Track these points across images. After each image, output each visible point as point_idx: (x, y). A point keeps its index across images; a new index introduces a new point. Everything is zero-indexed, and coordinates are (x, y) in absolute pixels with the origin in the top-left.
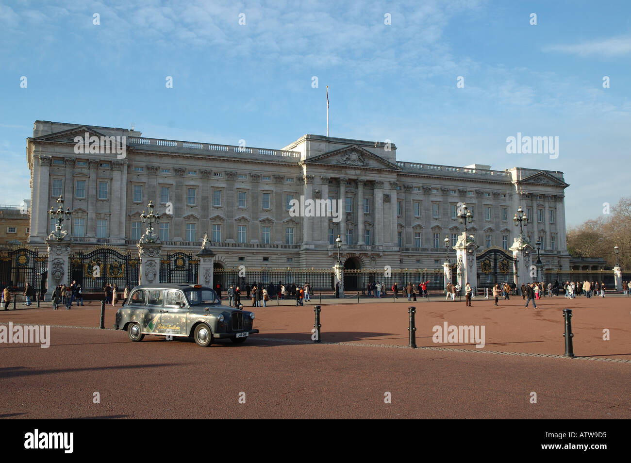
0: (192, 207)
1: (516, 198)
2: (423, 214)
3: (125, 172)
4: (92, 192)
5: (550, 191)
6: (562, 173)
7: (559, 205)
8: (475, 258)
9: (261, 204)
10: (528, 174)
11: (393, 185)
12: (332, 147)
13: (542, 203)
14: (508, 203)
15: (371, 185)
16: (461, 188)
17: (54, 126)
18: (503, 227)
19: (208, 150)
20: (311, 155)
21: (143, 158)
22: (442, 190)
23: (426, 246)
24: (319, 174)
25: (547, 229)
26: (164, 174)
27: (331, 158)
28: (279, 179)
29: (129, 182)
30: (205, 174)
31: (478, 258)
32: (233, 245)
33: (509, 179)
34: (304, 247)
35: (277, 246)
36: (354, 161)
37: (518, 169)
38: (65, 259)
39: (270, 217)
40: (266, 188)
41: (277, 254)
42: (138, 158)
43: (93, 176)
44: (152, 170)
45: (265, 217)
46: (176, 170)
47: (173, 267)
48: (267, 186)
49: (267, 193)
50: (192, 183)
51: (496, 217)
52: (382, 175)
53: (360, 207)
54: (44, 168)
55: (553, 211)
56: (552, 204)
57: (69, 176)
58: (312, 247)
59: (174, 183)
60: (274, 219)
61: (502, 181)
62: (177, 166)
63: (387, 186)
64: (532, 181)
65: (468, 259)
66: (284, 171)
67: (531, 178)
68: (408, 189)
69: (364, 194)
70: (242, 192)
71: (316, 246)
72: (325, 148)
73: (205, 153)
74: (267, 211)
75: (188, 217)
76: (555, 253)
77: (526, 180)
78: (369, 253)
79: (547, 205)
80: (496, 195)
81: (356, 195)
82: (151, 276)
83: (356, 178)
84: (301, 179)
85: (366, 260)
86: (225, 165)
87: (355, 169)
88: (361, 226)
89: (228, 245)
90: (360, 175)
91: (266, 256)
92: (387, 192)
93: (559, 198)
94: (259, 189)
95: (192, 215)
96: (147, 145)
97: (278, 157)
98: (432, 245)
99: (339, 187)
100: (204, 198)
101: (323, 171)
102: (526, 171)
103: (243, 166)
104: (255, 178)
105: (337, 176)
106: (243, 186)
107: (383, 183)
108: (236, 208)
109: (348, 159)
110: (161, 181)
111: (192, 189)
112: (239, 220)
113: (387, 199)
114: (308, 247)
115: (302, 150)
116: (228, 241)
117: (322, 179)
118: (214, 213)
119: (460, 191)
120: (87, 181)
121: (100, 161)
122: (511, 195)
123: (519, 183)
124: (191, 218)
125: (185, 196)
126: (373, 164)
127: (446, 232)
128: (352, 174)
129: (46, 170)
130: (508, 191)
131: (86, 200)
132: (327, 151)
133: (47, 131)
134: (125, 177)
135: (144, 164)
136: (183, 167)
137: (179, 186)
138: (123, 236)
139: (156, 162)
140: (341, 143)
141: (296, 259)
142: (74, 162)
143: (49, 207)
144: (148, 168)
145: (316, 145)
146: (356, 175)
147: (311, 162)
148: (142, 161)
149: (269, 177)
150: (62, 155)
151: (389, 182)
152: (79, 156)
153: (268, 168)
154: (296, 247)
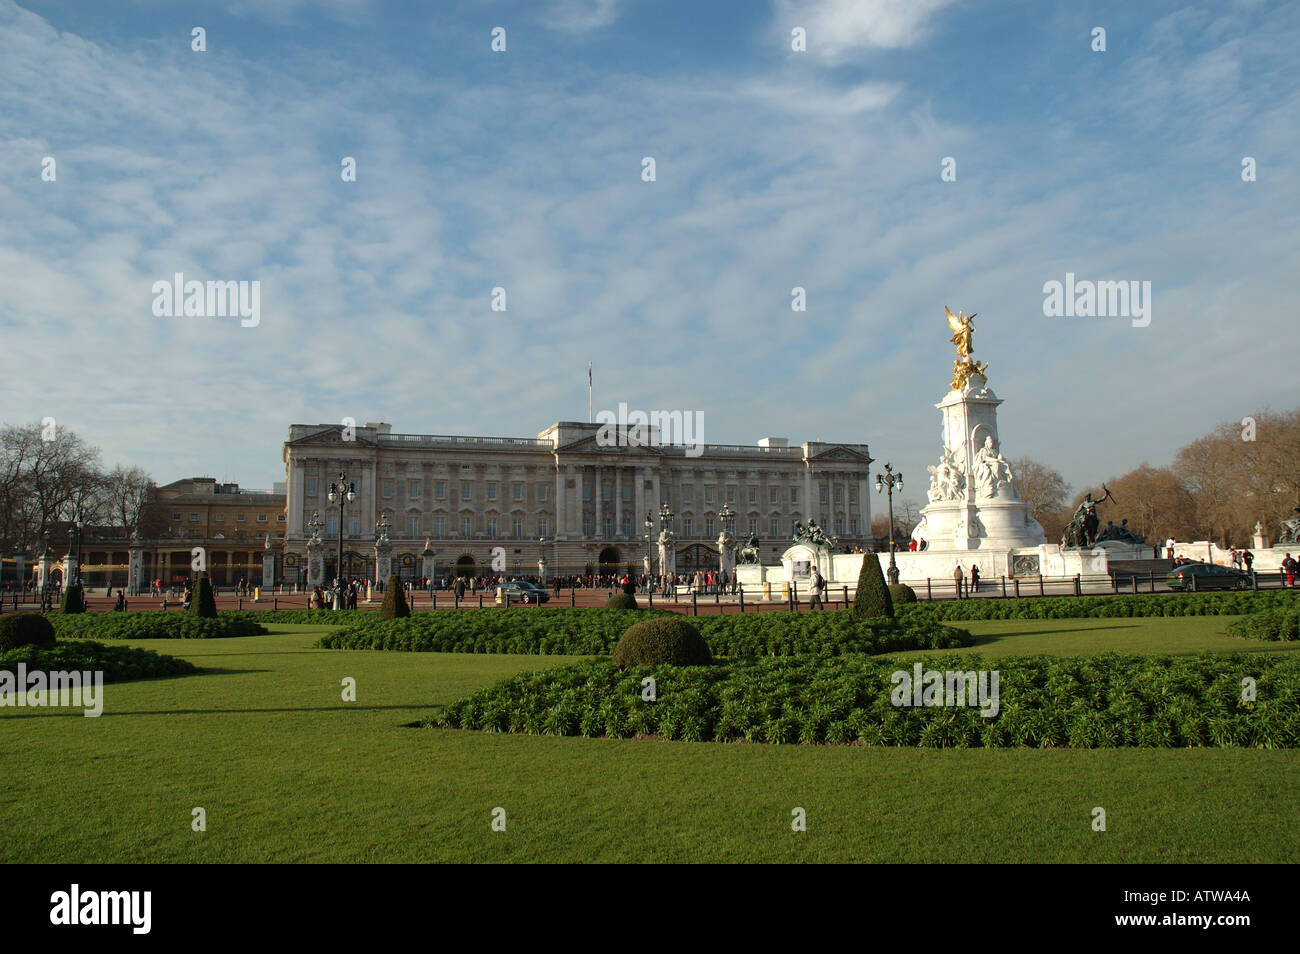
0: (441, 501)
1: (807, 476)
2: (694, 499)
3: (374, 469)
5: (851, 467)
6: (867, 446)
7: (862, 483)
8: (674, 552)
9: (511, 495)
10: (822, 449)
11: (656, 471)
13: (840, 481)
14: (798, 483)
15: (630, 471)
16: (740, 469)
17: (308, 429)
18: (792, 510)
19: (456, 443)
20: (566, 443)
21: (392, 454)
23: (697, 534)
24: (572, 463)
25: (847, 511)
26: (412, 469)
28: (531, 469)
29: (379, 479)
30: (454, 468)
31: (677, 553)
32: (483, 538)
33: (799, 456)
34: (557, 538)
35: (529, 538)
37: (809, 444)
38: (321, 559)
39: (521, 509)
40: (517, 478)
41: (528, 546)
42: (388, 454)
44: (401, 466)
45: (516, 509)
46: (425, 465)
47: (402, 564)
48: (518, 476)
49: (518, 484)
50: (440, 477)
51: (784, 500)
52: (642, 461)
53: (618, 495)
54: (299, 469)
55: (854, 493)
56: (854, 482)
57: (321, 475)
58: (565, 538)
59: (423, 478)
60: (525, 510)
61: (792, 459)
62: (425, 461)
63: (648, 471)
64: (827, 457)
65: (666, 554)
66: (537, 460)
67: (824, 454)
68: (676, 473)
69: (622, 479)
70: (491, 483)
71: (569, 537)
72: (579, 435)
73: (453, 446)
74: (518, 502)
75: (437, 511)
76: (854, 537)
77: (817, 457)
78: (627, 543)
79: (846, 483)
80: (784, 475)
81: (613, 482)
82: (384, 571)
83: (612, 464)
84: (554, 468)
85: (624, 552)
86: (474, 457)
88: (619, 516)
89: (477, 538)
90: (617, 462)
91: (518, 548)
92: (649, 478)
93: (862, 475)
94: (511, 480)
95: (440, 509)
96: (396, 441)
97: (530, 446)
98: (705, 532)
99: (595, 474)
100: (452, 491)
101: (577, 459)
102: (819, 446)
103: (493, 458)
104: (506, 469)
105: (592, 464)
106: (493, 478)
107: (643, 469)
108: (486, 500)
110: (409, 476)
111: (440, 483)
112: (489, 512)
113: (648, 485)
114: (560, 538)
115: (552, 437)
116: (478, 534)
117: (576, 468)
118: (463, 507)
119: (740, 472)
122: (803, 474)
123: (809, 459)
124: (440, 512)
125: (433, 490)
128: (608, 461)
129: (301, 471)
130: (799, 470)
132: (580, 438)
133: (302, 434)
134: (374, 474)
135: (393, 460)
136: (432, 462)
137: (427, 481)
138: (374, 532)
139: (404, 458)
142: (325, 463)
143: (304, 505)
144: (397, 464)
145: (568, 432)
146: (613, 461)
147: (563, 450)
148: (390, 458)
149: (520, 467)
150: (314, 457)
151: (651, 467)
152: (331, 457)
153: (519, 459)
154: (550, 539)
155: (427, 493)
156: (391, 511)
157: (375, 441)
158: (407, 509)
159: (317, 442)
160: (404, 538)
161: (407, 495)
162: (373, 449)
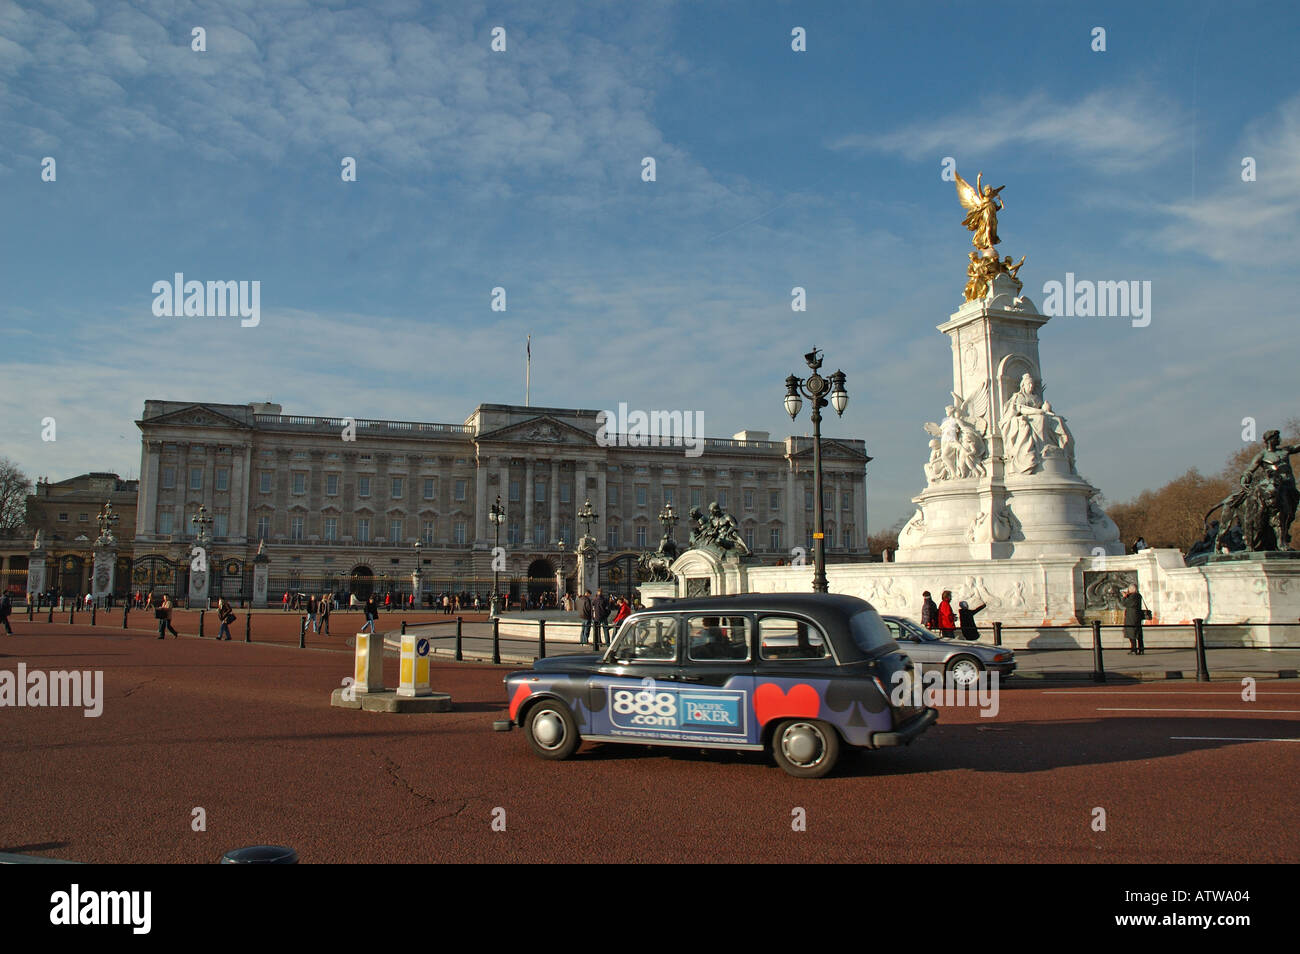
0: (332, 497)
1: (790, 476)
2: (650, 501)
3: (249, 456)
4: (209, 482)
5: (842, 467)
6: (863, 442)
7: (857, 486)
8: (596, 565)
9: (421, 492)
10: (808, 444)
11: (601, 466)
12: (516, 419)
13: (830, 483)
14: (781, 485)
15: (571, 466)
16: (707, 467)
17: (165, 406)
18: (771, 517)
20: (489, 429)
21: (271, 440)
22: (678, 470)
24: (496, 454)
25: (838, 520)
26: (298, 457)
27: (513, 433)
28: (446, 461)
29: (254, 469)
30: (350, 457)
31: (600, 566)
32: (384, 544)
33: (781, 452)
34: (475, 546)
35: (441, 546)
36: (545, 436)
37: (793, 438)
39: (432, 509)
40: (429, 472)
41: (441, 555)
42: (267, 440)
43: (210, 463)
44: (284, 454)
45: (426, 509)
46: (313, 453)
47: (225, 574)
48: (429, 470)
49: (430, 479)
50: (333, 468)
51: (761, 504)
52: (585, 453)
53: (553, 495)
54: (153, 455)
55: (848, 494)
56: (847, 485)
57: (182, 463)
59: (310, 469)
60: (438, 512)
61: (774, 455)
62: (315, 448)
63: (592, 466)
64: (813, 454)
66: (454, 451)
67: (811, 450)
68: (628, 469)
69: (559, 476)
70: (397, 477)
72: (505, 420)
74: (429, 501)
75: (327, 510)
76: (847, 551)
77: (802, 454)
79: (839, 486)
81: (548, 479)
83: (548, 457)
84: (474, 461)
86: (375, 445)
87: (546, 446)
88: (554, 520)
89: (376, 544)
90: (554, 454)
91: (428, 558)
92: (592, 475)
93: (860, 477)
94: (421, 474)
95: (331, 508)
96: (278, 424)
97: (446, 433)
99: (525, 469)
100: (348, 487)
101: (502, 449)
102: (806, 441)
103: (398, 446)
104: (415, 461)
105: (522, 456)
106: (398, 471)
107: (586, 464)
108: (388, 498)
109: (536, 434)
110: (293, 466)
111: (333, 475)
112: (393, 513)
113: (592, 483)
114: (479, 546)
115: (474, 423)
116: (378, 539)
117: (501, 460)
118: (360, 505)
119: (706, 471)
120: (203, 469)
121: (219, 445)
122: (785, 474)
123: (795, 457)
124: (331, 512)
125: (324, 484)
126: (573, 439)
127: (685, 526)
128: (542, 452)
129: (155, 458)
130: (780, 469)
131: (202, 491)
132: (508, 425)
133: (157, 412)
134: (248, 463)
135: (273, 447)
136: (322, 449)
137: (317, 472)
138: (245, 534)
139: (288, 444)
140: (529, 413)
142: (187, 447)
143: (158, 500)
144: (278, 451)
145: (493, 417)
146: (547, 454)
147: (485, 439)
148: (270, 443)
149: (433, 458)
150: (173, 440)
151: (596, 461)
152: (193, 441)
153: (430, 448)
154: (467, 547)
155: (316, 488)
156: (268, 508)
157: (251, 422)
158: (290, 507)
159: (177, 423)
160: (283, 542)
161: (290, 490)
162: (247, 432)
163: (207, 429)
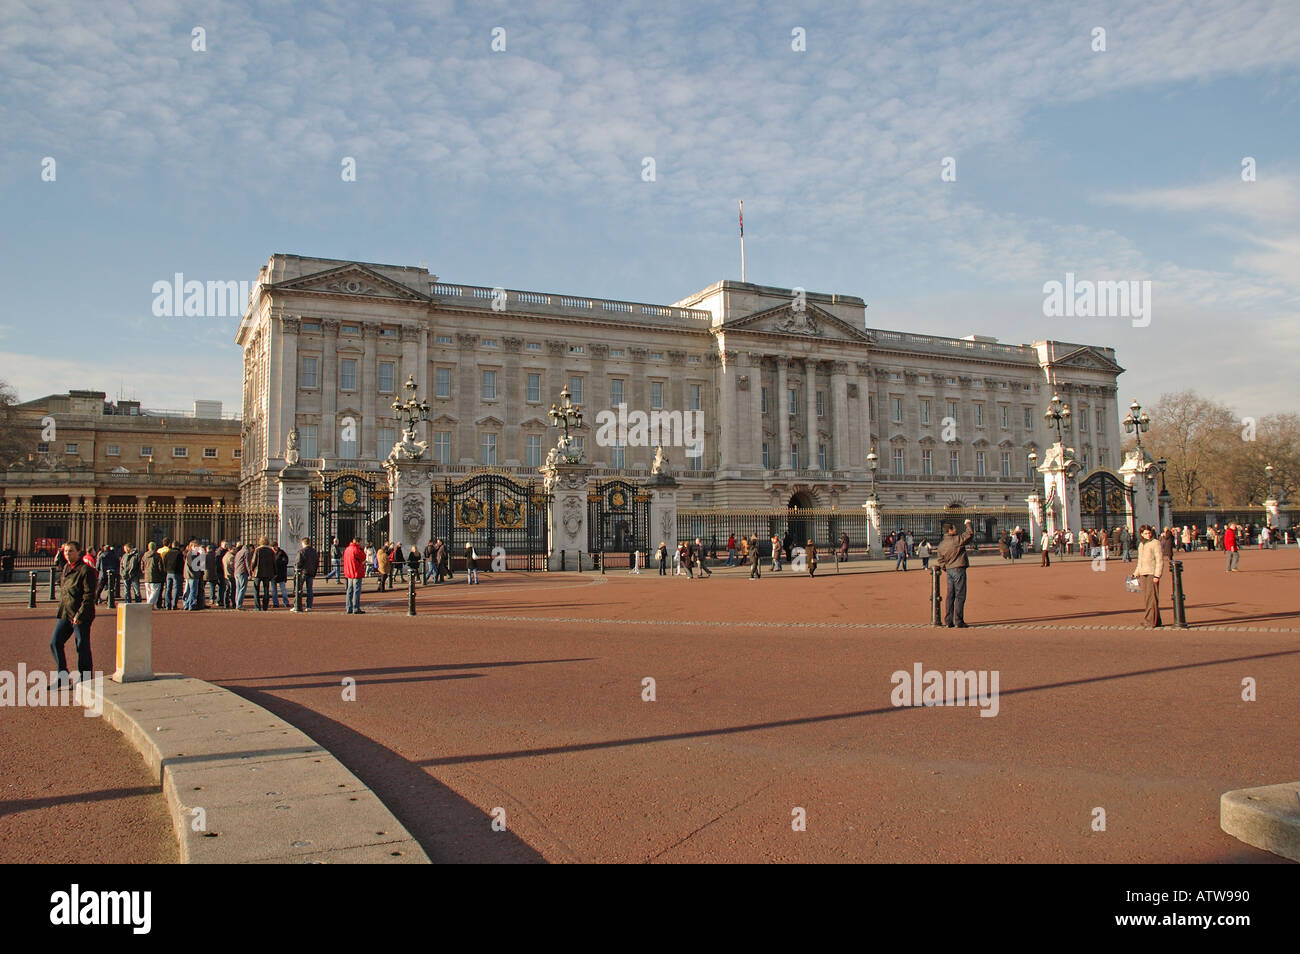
0: (535, 406)
1: (1046, 389)
2: (906, 417)
3: (424, 343)
4: (368, 380)
5: (1097, 380)
6: (1112, 350)
7: (1109, 403)
10: (1066, 353)
11: (863, 369)
12: (765, 304)
13: (1084, 399)
14: (1033, 399)
15: (826, 367)
16: (963, 375)
17: (303, 264)
18: (1026, 439)
19: (559, 307)
21: (450, 320)
22: (934, 378)
23: (912, 471)
24: (746, 349)
25: (1094, 443)
26: (486, 347)
27: (763, 322)
28: (677, 357)
29: (431, 362)
30: (557, 349)
33: (1033, 360)
34: (725, 474)
36: (801, 326)
37: (1049, 343)
40: (657, 372)
42: (443, 319)
43: (370, 351)
44: (467, 341)
46: (506, 342)
47: (607, 508)
48: (658, 369)
49: (658, 382)
50: (534, 364)
51: (1016, 423)
52: (845, 352)
53: (811, 406)
54: (288, 336)
55: (1101, 412)
56: (1100, 401)
57: (329, 351)
58: (737, 474)
59: (504, 365)
61: (1024, 364)
62: (509, 335)
63: (852, 369)
64: (1070, 363)
66: (685, 344)
67: (1069, 358)
68: (881, 375)
69: (816, 380)
70: (618, 379)
71: (744, 473)
72: (754, 304)
73: (556, 311)
75: (529, 424)
77: (1061, 362)
78: (830, 484)
79: (1092, 403)
80: (1015, 386)
81: (802, 384)
82: (573, 524)
83: (804, 356)
84: (714, 358)
85: (823, 496)
86: (589, 332)
87: (803, 340)
88: (813, 439)
90: (811, 351)
92: (853, 380)
93: (1109, 392)
94: (646, 375)
95: (536, 421)
96: (459, 299)
97: (675, 319)
98: (921, 470)
99: (776, 370)
101: (752, 343)
102: (1061, 347)
103: (618, 335)
104: (639, 355)
105: (773, 352)
106: (618, 369)
107: (846, 365)
109: (792, 323)
110: (481, 360)
111: (535, 374)
113: (853, 391)
114: (730, 474)
115: (715, 307)
117: (751, 357)
119: (961, 380)
120: (359, 361)
121: (383, 324)
122: (1037, 387)
123: (1052, 366)
124: (534, 426)
125: (523, 387)
126: (831, 332)
127: (942, 448)
128: (797, 349)
129: (291, 341)
130: (1033, 380)
131: (360, 394)
132: (758, 310)
133: (292, 273)
134: (424, 351)
135: (454, 331)
136: (519, 337)
137: (513, 370)
139: (472, 326)
140: (779, 296)
141: (708, 495)
142: (337, 327)
143: (296, 409)
144: (460, 338)
145: (740, 297)
146: (804, 350)
147: (732, 328)
148: (449, 325)
149: (661, 354)
150: (318, 315)
151: (856, 363)
152: (346, 317)
153: (659, 339)
154: (706, 475)
155: (512, 392)
156: (450, 421)
157: (427, 292)
158: (479, 418)
159: (323, 288)
161: (478, 394)
162: (423, 306)
163: (366, 299)
